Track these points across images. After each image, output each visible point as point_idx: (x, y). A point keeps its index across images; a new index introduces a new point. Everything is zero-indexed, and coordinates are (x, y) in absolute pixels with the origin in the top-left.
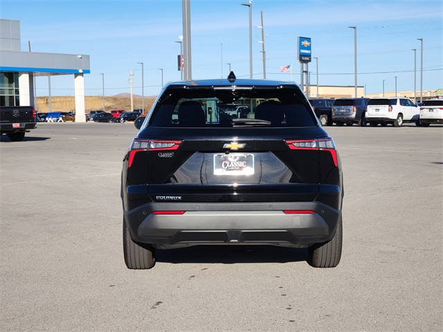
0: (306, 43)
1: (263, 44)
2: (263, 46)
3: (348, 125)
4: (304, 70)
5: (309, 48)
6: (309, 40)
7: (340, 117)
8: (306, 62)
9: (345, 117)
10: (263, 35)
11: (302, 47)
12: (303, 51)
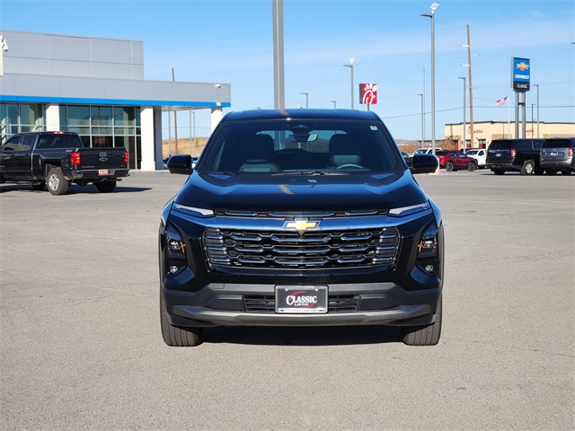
0: (522, 66)
1: (470, 68)
2: (470, 71)
3: (564, 174)
4: (520, 101)
5: (527, 72)
6: (526, 61)
7: (550, 162)
8: (523, 90)
9: (557, 163)
10: (469, 57)
11: (517, 71)
12: (518, 76)
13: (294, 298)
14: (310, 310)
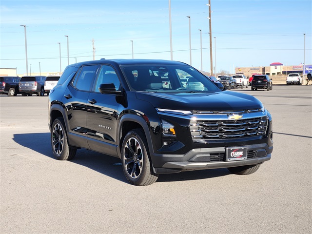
7: (25, 89)
9: (29, 90)
13: (234, 153)
14: (240, 159)
